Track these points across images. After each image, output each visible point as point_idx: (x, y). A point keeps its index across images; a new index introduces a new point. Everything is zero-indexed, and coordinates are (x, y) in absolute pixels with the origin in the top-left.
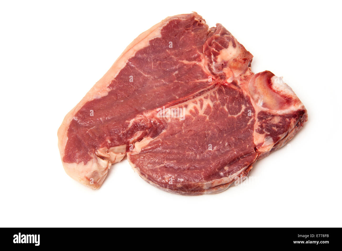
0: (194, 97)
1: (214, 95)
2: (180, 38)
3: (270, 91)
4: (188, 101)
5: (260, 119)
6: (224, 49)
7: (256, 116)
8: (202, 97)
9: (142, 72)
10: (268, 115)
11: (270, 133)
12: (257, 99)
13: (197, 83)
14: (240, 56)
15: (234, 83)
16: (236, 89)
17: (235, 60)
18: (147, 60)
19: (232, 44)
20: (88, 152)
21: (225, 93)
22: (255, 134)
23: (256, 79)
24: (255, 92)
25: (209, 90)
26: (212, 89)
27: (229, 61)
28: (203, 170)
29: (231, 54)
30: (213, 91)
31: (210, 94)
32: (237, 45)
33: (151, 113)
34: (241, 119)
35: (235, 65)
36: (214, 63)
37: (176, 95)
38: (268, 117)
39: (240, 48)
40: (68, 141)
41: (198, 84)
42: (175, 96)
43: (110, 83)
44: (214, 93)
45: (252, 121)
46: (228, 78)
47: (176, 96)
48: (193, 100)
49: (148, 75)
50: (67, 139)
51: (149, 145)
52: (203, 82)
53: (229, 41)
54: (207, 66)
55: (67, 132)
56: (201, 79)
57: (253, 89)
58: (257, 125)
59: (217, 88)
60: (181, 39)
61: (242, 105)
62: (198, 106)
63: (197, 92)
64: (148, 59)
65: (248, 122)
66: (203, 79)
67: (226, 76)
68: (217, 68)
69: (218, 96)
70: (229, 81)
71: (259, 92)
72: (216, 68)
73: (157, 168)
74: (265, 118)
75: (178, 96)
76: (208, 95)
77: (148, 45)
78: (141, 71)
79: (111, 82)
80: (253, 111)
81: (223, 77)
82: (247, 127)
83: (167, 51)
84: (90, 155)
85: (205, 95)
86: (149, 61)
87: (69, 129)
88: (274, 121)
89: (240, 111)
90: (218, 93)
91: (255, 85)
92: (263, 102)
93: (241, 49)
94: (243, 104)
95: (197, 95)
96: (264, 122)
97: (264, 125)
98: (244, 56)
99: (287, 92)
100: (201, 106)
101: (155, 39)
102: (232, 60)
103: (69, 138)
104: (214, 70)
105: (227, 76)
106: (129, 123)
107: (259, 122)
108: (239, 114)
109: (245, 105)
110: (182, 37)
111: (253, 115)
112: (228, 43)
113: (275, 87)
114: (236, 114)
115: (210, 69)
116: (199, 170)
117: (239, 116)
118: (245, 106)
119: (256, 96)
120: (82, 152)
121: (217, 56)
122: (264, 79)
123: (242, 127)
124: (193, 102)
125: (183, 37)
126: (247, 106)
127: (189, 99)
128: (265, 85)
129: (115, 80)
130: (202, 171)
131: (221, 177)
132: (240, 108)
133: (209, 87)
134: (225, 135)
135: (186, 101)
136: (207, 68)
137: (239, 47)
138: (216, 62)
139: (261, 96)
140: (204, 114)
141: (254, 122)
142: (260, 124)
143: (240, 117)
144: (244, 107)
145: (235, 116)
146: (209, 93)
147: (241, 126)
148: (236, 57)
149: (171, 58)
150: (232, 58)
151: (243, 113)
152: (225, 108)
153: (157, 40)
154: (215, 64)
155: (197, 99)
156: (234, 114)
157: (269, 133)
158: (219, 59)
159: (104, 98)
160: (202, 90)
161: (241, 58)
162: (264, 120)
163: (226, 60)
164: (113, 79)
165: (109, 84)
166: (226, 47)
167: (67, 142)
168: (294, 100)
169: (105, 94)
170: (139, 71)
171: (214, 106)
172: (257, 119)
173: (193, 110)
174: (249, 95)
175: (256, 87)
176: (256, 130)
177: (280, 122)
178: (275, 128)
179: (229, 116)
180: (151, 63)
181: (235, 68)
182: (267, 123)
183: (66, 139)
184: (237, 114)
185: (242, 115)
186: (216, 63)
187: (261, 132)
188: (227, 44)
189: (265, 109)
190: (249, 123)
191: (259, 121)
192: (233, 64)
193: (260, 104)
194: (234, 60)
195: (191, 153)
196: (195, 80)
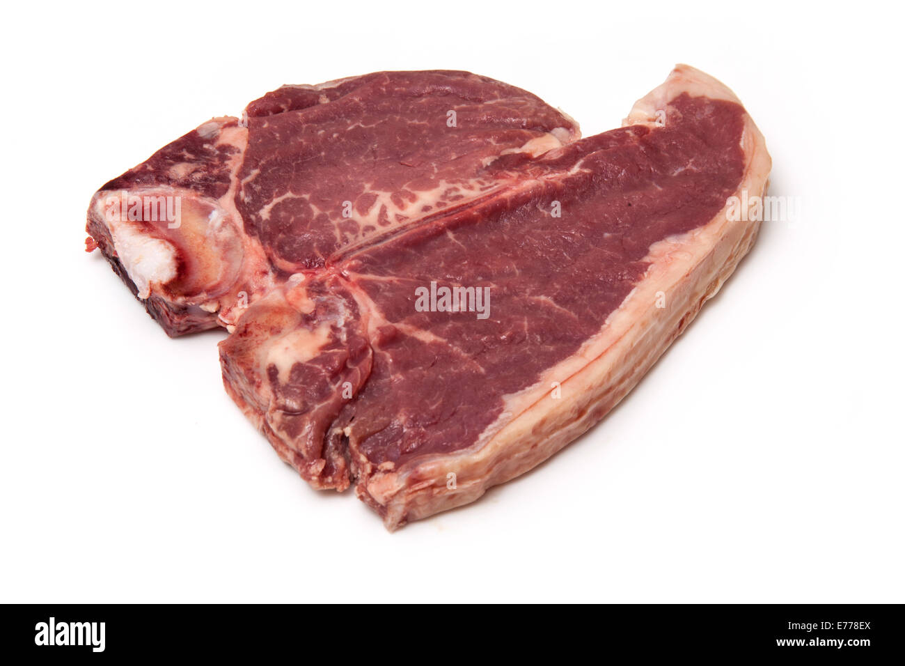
0: (403, 228)
1: (348, 234)
2: (443, 405)
3: (187, 245)
4: (421, 218)
5: (224, 178)
6: (307, 360)
7: (233, 185)
8: (381, 230)
9: (557, 307)
10: (200, 186)
11: (202, 146)
12: (225, 227)
13: (394, 273)
14: (259, 342)
15: (282, 275)
16: (281, 257)
17: (276, 331)
18: (542, 338)
19: (279, 376)
20: (684, 118)
21: (315, 245)
22: (242, 145)
23: (219, 279)
24: (227, 247)
25: (360, 248)
26: (352, 251)
27: (295, 329)
28: (384, 89)
29: (287, 348)
30: (350, 244)
31: (357, 236)
32: (264, 372)
34: (277, 187)
35: (277, 319)
36: (341, 323)
37: (454, 244)
38: (201, 180)
39: (255, 364)
40: (739, 138)
41: (390, 271)
43: (646, 274)
44: (346, 240)
45: (247, 174)
46: (302, 285)
47: (453, 239)
48: (405, 223)
49: (538, 302)
50: (742, 144)
52: (375, 272)
53: (287, 385)
54: (360, 313)
55: (747, 162)
57: (232, 255)
58: (234, 165)
59: (339, 252)
61: (269, 219)
62: (392, 211)
63: (394, 238)
64: (539, 340)
65: (259, 176)
66: (375, 280)
67: (308, 290)
68: (330, 311)
69: (337, 233)
70: (298, 278)
71: (217, 245)
72: (334, 309)
73: (502, 97)
74: (211, 178)
75: (450, 240)
76: (364, 235)
77: (542, 374)
78: (559, 310)
79: (644, 275)
80: (238, 202)
81: (315, 289)
82: (263, 162)
83: (482, 370)
84: (677, 110)
85: (370, 236)
86: (538, 337)
87: (744, 168)
88: (186, 168)
89: (277, 205)
90: (334, 239)
91: (226, 264)
92: (209, 220)
93: (252, 361)
94: (267, 220)
95: (395, 232)
96: (213, 166)
97: (216, 162)
98: (246, 343)
100: (385, 211)
101: (523, 389)
102: (283, 331)
103: (739, 145)
104: (341, 304)
105: (303, 291)
107: (227, 168)
108: (276, 201)
109: (259, 219)
110: (437, 408)
111: (240, 190)
112: (291, 379)
114: (288, 199)
115: (353, 305)
116: (396, 89)
117: (280, 194)
118: (261, 217)
119: (226, 234)
120: (698, 117)
121: (331, 341)
122: (197, 277)
123: (275, 168)
124: (407, 218)
125: (434, 407)
126: (256, 216)
127: (418, 222)
128: (195, 262)
129: (633, 284)
130: (386, 86)
132: (274, 211)
133: (358, 253)
134: (323, 154)
135: (425, 219)
136: (363, 309)
137: (258, 366)
138: (334, 328)
139: (212, 235)
140: (377, 195)
141: (242, 173)
142: (226, 162)
143: (277, 190)
144: (265, 213)
145: (289, 195)
146: (362, 240)
147: (278, 170)
148: (272, 339)
149: (469, 351)
150: (284, 336)
151: (268, 203)
152: (316, 211)
153: (514, 388)
154: (336, 323)
155: (394, 225)
156: (293, 199)
157: (206, 146)
158: (323, 334)
159: (660, 237)
160: (379, 245)
161: (257, 336)
162: (215, 172)
163: (304, 333)
164: (639, 285)
165: (649, 270)
166: (298, 368)
169: (656, 248)
170: (564, 309)
172: (232, 177)
173: (405, 201)
174: (245, 236)
175: (223, 259)
176: (238, 153)
177: (171, 165)
178: (188, 155)
179: (306, 196)
180: (531, 331)
181: (278, 311)
182: (207, 164)
184: (284, 201)
185: (270, 198)
186: (333, 323)
187: (225, 149)
188: (295, 378)
189: (207, 201)
190: (255, 172)
191: (229, 171)
192: (282, 319)
193: (216, 217)
194: (279, 332)
195: (413, 122)
196: (398, 280)
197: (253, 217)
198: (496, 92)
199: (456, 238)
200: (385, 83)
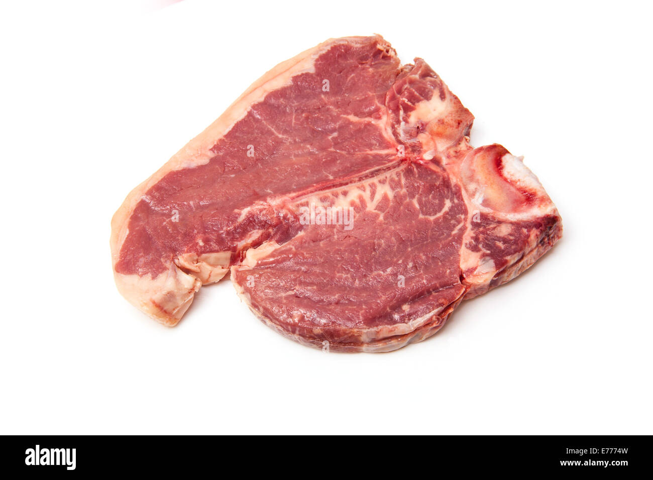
0: (360, 179)
1: (397, 179)
2: (347, 77)
3: (497, 179)
4: (350, 185)
5: (475, 225)
6: (423, 101)
7: (469, 220)
8: (375, 180)
9: (273, 129)
10: (491, 220)
11: (491, 252)
12: (473, 192)
13: (369, 156)
14: (450, 115)
15: (436, 161)
16: (438, 172)
17: (441, 122)
18: (286, 110)
19: (439, 94)
20: (160, 258)
21: (417, 176)
22: (463, 251)
23: (476, 157)
24: (472, 178)
25: (389, 168)
26: (394, 167)
27: (429, 122)
28: (364, 307)
29: (435, 110)
30: (395, 172)
31: (390, 176)
32: (447, 96)
33: (280, 200)
34: (440, 223)
35: (440, 130)
36: (403, 123)
37: (330, 173)
38: (490, 224)
39: (453, 102)
40: (128, 236)
41: (371, 157)
42: (328, 175)
43: (216, 143)
44: (398, 174)
45: (461, 229)
46: (425, 152)
47: (330, 175)
48: (359, 184)
49: (283, 134)
50: (128, 232)
51: (272, 255)
52: (380, 156)
53: (434, 88)
54: (391, 128)
55: (128, 220)
56: (376, 149)
57: (468, 174)
58: (468, 236)
59: (403, 167)
60: (349, 79)
61: (445, 199)
62: (367, 195)
63: (367, 171)
64: (287, 109)
65: (452, 230)
66: (381, 149)
67: (421, 148)
68: (408, 133)
69: (403, 181)
70: (428, 156)
71: (478, 180)
72: (406, 133)
73: (281, 297)
74: (484, 225)
75: (332, 175)
76: (386, 177)
77: (290, 83)
78: (272, 127)
79: (217, 143)
80: (465, 212)
81: (416, 148)
82: (450, 238)
83: (323, 96)
84: (163, 263)
85: (382, 177)
86: (288, 111)
87: (132, 216)
88: (500, 231)
89: (440, 210)
90: (405, 175)
91: (472, 168)
92: (484, 196)
93: (454, 103)
94: (447, 199)
95: (367, 176)
96: (483, 233)
97: (481, 237)
98: (459, 116)
99: (528, 183)
100: (371, 195)
101: (302, 74)
102: (436, 121)
103: (130, 231)
104: (402, 137)
105: (425, 148)
106: (240, 214)
107: (472, 232)
108: (439, 215)
109: (452, 200)
110: (351, 75)
111: (464, 219)
112: (432, 92)
113: (508, 173)
114: (433, 215)
115: (395, 134)
116: (355, 307)
117: (438, 219)
118: (451, 201)
119: (472, 187)
120: (150, 257)
121: (409, 113)
122: (490, 158)
123: (442, 237)
124: (358, 188)
125: (353, 75)
126: (454, 202)
127: (351, 182)
128: (491, 169)
129: (225, 139)
130: (362, 309)
131: (395, 322)
132: (441, 206)
133: (390, 164)
134: (409, 249)
135: (347, 184)
136: (390, 131)
137: (451, 100)
138: (406, 122)
139: (482, 186)
140: (375, 209)
141: (463, 230)
142: (474, 235)
143: (440, 220)
144: (448, 204)
145: (432, 218)
146: (388, 174)
147: (439, 236)
148: (443, 117)
149: (328, 109)
150: (436, 118)
151: (447, 213)
152: (415, 203)
153: (305, 76)
154: (405, 125)
155: (367, 183)
156: (430, 215)
157: (488, 252)
158: (413, 118)
159: (201, 168)
160: (377, 168)
161: (452, 120)
162: (481, 229)
163: (425, 120)
164: (221, 137)
165: (213, 145)
166: (427, 96)
167: (127, 238)
168: (539, 198)
169: (205, 161)
170: (269, 127)
171: (395, 197)
172: (469, 226)
173: (357, 201)
174: (460, 183)
175: (474, 171)
176: (466, 244)
177: (511, 235)
178: (500, 245)
179: (421, 216)
180: (291, 114)
181: (440, 135)
182: (487, 234)
183: (126, 233)
184: (436, 214)
185: (444, 217)
186: (407, 125)
187: (475, 249)
188: (430, 93)
189: (486, 210)
190: (455, 232)
191: (472, 230)
192: (438, 128)
193: (478, 200)
194: (439, 121)
195: (346, 276)
196: (366, 151)
197: (456, 201)
198: (285, 301)
199: (327, 176)
200: (363, 311)
